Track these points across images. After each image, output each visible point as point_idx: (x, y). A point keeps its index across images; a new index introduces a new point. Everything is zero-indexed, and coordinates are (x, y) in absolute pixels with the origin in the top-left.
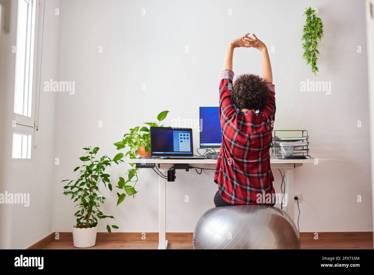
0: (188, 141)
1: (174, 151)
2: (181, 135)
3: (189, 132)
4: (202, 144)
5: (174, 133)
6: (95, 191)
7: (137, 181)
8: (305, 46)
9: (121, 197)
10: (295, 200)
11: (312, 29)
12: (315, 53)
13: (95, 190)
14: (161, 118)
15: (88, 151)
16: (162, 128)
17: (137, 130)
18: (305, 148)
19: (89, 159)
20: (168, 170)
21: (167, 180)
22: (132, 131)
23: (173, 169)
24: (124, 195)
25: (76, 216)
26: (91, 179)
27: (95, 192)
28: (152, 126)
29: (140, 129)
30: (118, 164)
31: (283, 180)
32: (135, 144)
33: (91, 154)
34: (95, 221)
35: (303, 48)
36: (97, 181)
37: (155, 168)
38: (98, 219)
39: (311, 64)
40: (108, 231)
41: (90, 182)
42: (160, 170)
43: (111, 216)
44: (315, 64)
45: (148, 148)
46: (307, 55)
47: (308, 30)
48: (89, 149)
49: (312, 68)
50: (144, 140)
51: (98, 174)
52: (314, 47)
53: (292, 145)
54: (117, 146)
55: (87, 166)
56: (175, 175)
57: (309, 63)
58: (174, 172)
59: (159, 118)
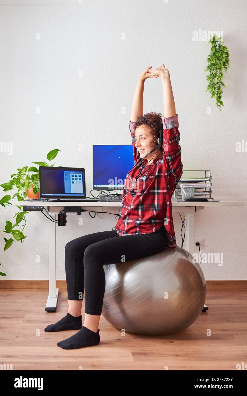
0: (80, 182)
1: (65, 193)
2: (73, 176)
3: (81, 172)
4: (95, 186)
5: (65, 174)
7: (25, 225)
8: (209, 78)
9: (8, 243)
10: (196, 246)
11: (217, 59)
12: (220, 85)
14: (51, 157)
16: (52, 168)
17: (26, 170)
18: (208, 190)
20: (59, 213)
21: (58, 224)
22: (20, 171)
23: (64, 212)
24: (11, 240)
28: (41, 166)
29: (28, 168)
30: (5, 206)
31: (183, 224)
32: (23, 185)
35: (207, 80)
37: (44, 211)
39: (215, 98)
42: (49, 213)
44: (220, 98)
45: (37, 190)
46: (211, 88)
47: (213, 60)
49: (216, 102)
50: (32, 181)
52: (219, 79)
53: (193, 187)
54: (3, 187)
56: (66, 218)
57: (214, 97)
58: (64, 216)
59: (48, 157)
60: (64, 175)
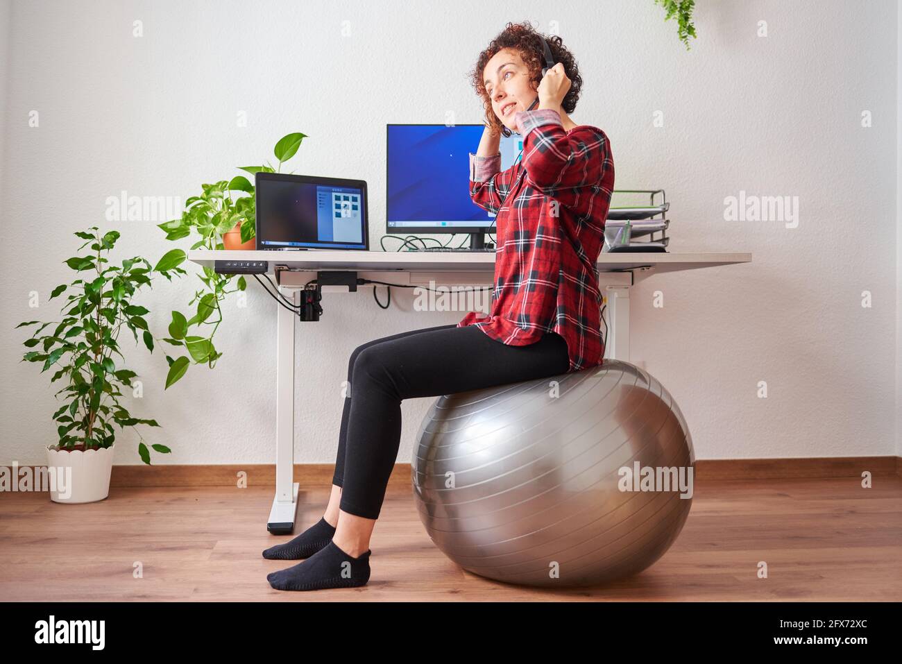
0: (355, 215)
1: (319, 240)
2: (338, 198)
3: (359, 190)
4: (391, 224)
5: (318, 193)
6: (107, 351)
7: (219, 322)
9: (177, 368)
13: (109, 349)
14: (285, 152)
15: (88, 240)
16: (286, 177)
17: (222, 188)
19: (93, 266)
20: (303, 289)
21: (299, 316)
22: (208, 189)
23: (315, 285)
24: (184, 362)
25: (58, 420)
26: (98, 320)
27: (107, 356)
28: (260, 175)
29: (228, 184)
30: (169, 277)
32: (216, 221)
33: (98, 252)
34: (108, 434)
36: (113, 323)
38: (116, 426)
39: (676, 18)
40: (143, 460)
41: (96, 327)
42: (280, 288)
43: (149, 419)
44: (686, 17)
45: (249, 234)
48: (91, 236)
49: (678, 30)
51: (117, 305)
53: (627, 223)
54: (167, 232)
55: (86, 284)
56: (321, 303)
58: (316, 296)
59: (278, 153)
60: (318, 196)
